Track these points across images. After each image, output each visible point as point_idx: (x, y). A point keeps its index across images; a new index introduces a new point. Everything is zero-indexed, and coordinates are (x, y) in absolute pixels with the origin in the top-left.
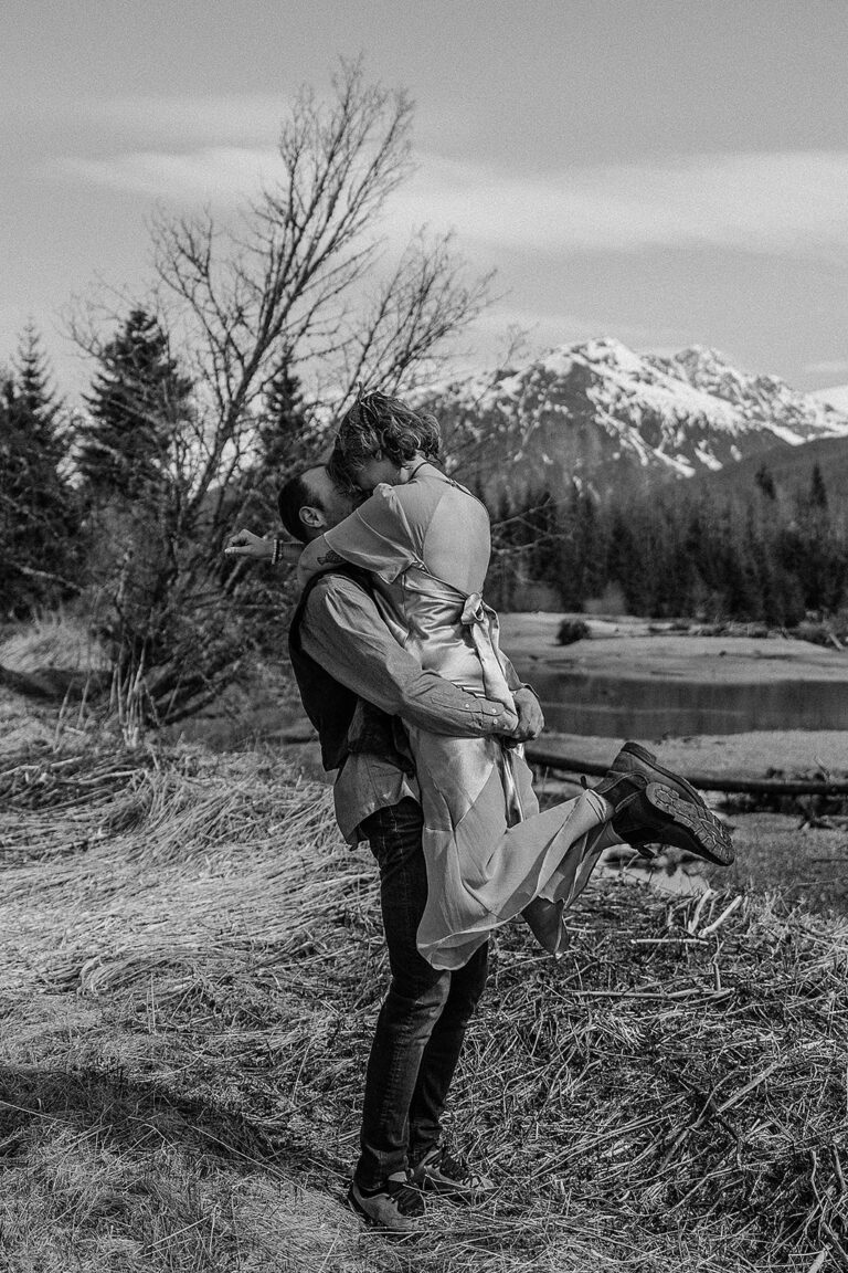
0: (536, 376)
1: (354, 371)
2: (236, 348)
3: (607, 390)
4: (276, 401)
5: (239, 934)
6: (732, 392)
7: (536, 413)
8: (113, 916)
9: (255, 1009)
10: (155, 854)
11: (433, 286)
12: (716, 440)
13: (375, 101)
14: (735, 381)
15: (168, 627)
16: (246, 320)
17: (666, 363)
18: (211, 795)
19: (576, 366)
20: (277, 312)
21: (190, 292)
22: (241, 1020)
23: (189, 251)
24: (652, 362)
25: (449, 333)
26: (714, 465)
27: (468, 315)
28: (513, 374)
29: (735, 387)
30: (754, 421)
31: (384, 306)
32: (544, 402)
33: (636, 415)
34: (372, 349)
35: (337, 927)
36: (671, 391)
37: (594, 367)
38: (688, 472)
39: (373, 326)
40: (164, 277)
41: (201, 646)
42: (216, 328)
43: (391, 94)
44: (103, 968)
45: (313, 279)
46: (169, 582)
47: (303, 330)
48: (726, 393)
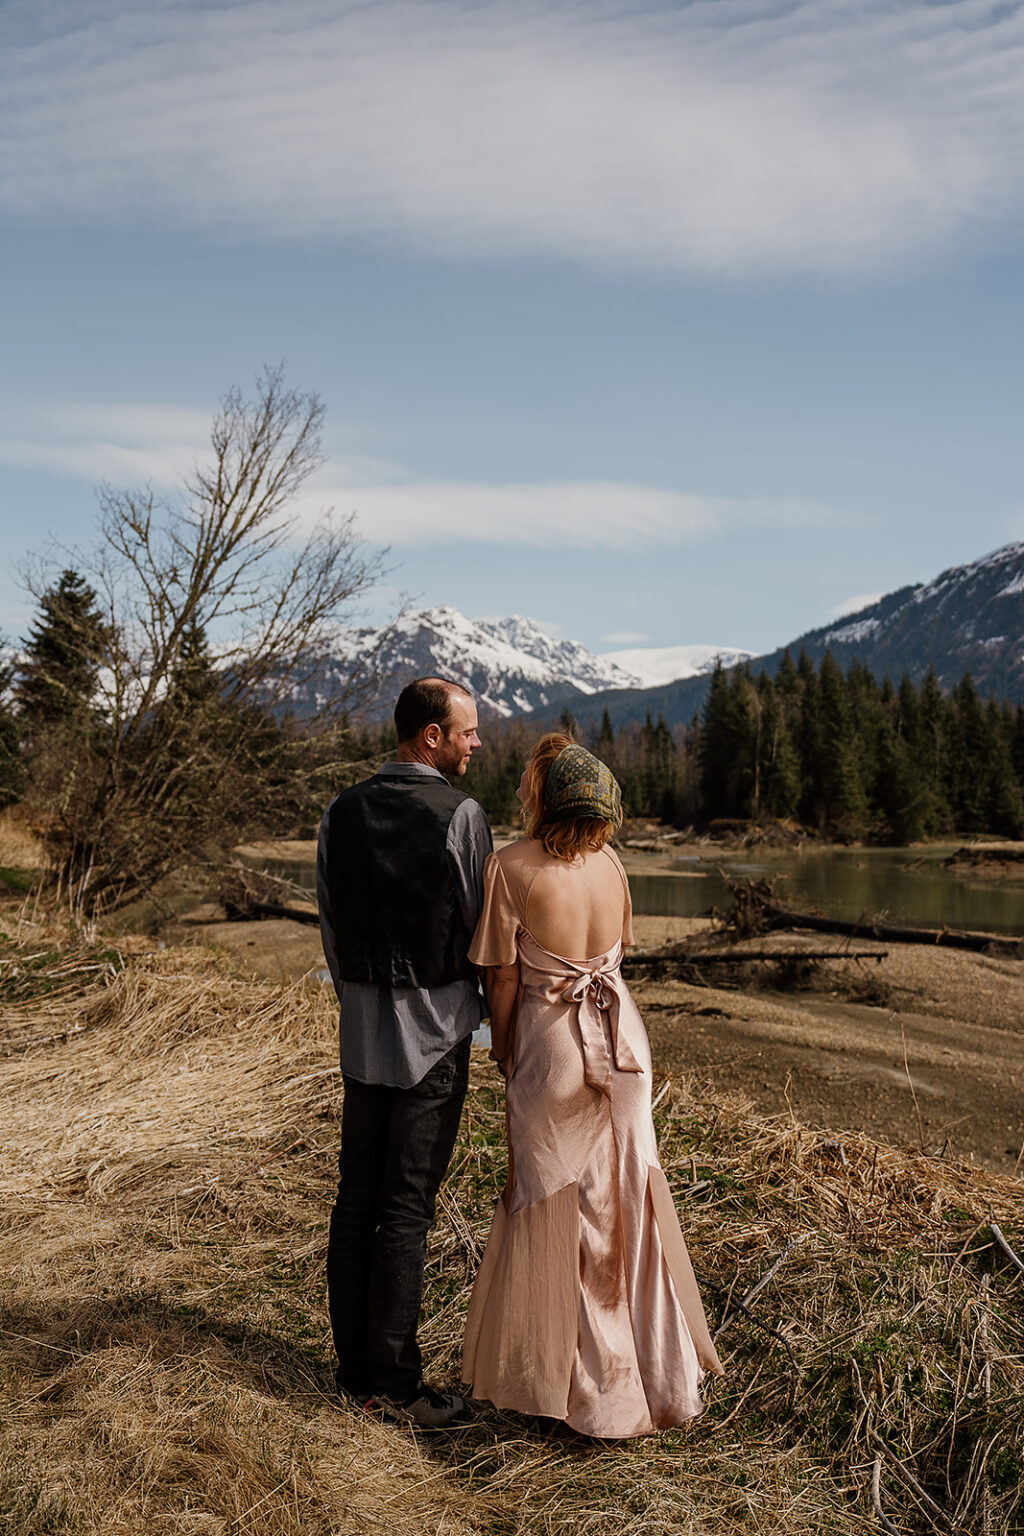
0: (391, 635)
1: (268, 625)
2: (169, 602)
3: (446, 648)
4: (185, 648)
5: (231, 1130)
6: (542, 652)
7: (390, 664)
8: (108, 1114)
9: (268, 1215)
10: (133, 1047)
11: (338, 557)
12: (529, 689)
13: (292, 404)
14: (545, 644)
15: (107, 835)
16: (179, 579)
17: (493, 628)
18: (180, 992)
19: (421, 627)
20: (207, 572)
21: (132, 553)
22: (255, 1225)
23: (131, 520)
24: (481, 627)
25: (350, 596)
26: (527, 708)
27: (364, 583)
28: (372, 632)
29: (544, 648)
30: (558, 675)
31: (295, 572)
32: (396, 656)
33: (468, 668)
34: (284, 608)
35: (322, 1122)
36: (496, 650)
37: (436, 630)
38: (508, 713)
39: (285, 589)
40: (110, 540)
41: (135, 851)
42: (154, 585)
43: (306, 400)
44: (109, 1171)
45: (237, 547)
46: (108, 796)
47: (228, 590)
48: (537, 653)
